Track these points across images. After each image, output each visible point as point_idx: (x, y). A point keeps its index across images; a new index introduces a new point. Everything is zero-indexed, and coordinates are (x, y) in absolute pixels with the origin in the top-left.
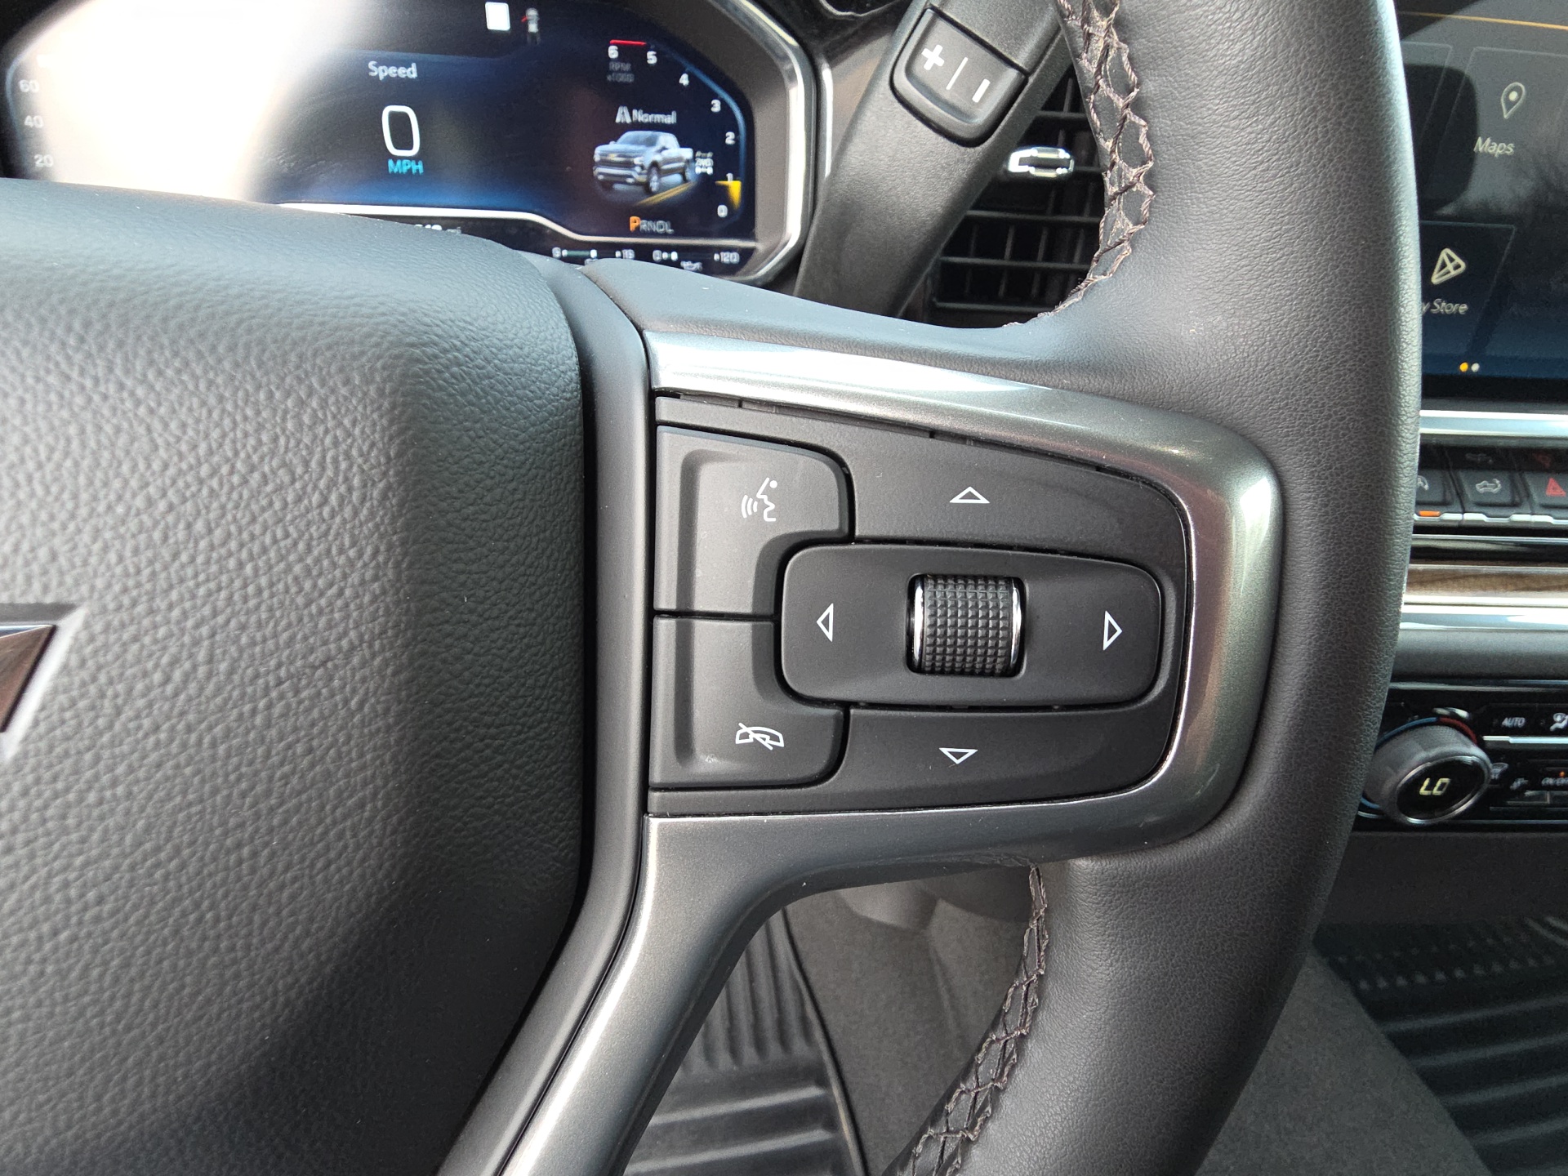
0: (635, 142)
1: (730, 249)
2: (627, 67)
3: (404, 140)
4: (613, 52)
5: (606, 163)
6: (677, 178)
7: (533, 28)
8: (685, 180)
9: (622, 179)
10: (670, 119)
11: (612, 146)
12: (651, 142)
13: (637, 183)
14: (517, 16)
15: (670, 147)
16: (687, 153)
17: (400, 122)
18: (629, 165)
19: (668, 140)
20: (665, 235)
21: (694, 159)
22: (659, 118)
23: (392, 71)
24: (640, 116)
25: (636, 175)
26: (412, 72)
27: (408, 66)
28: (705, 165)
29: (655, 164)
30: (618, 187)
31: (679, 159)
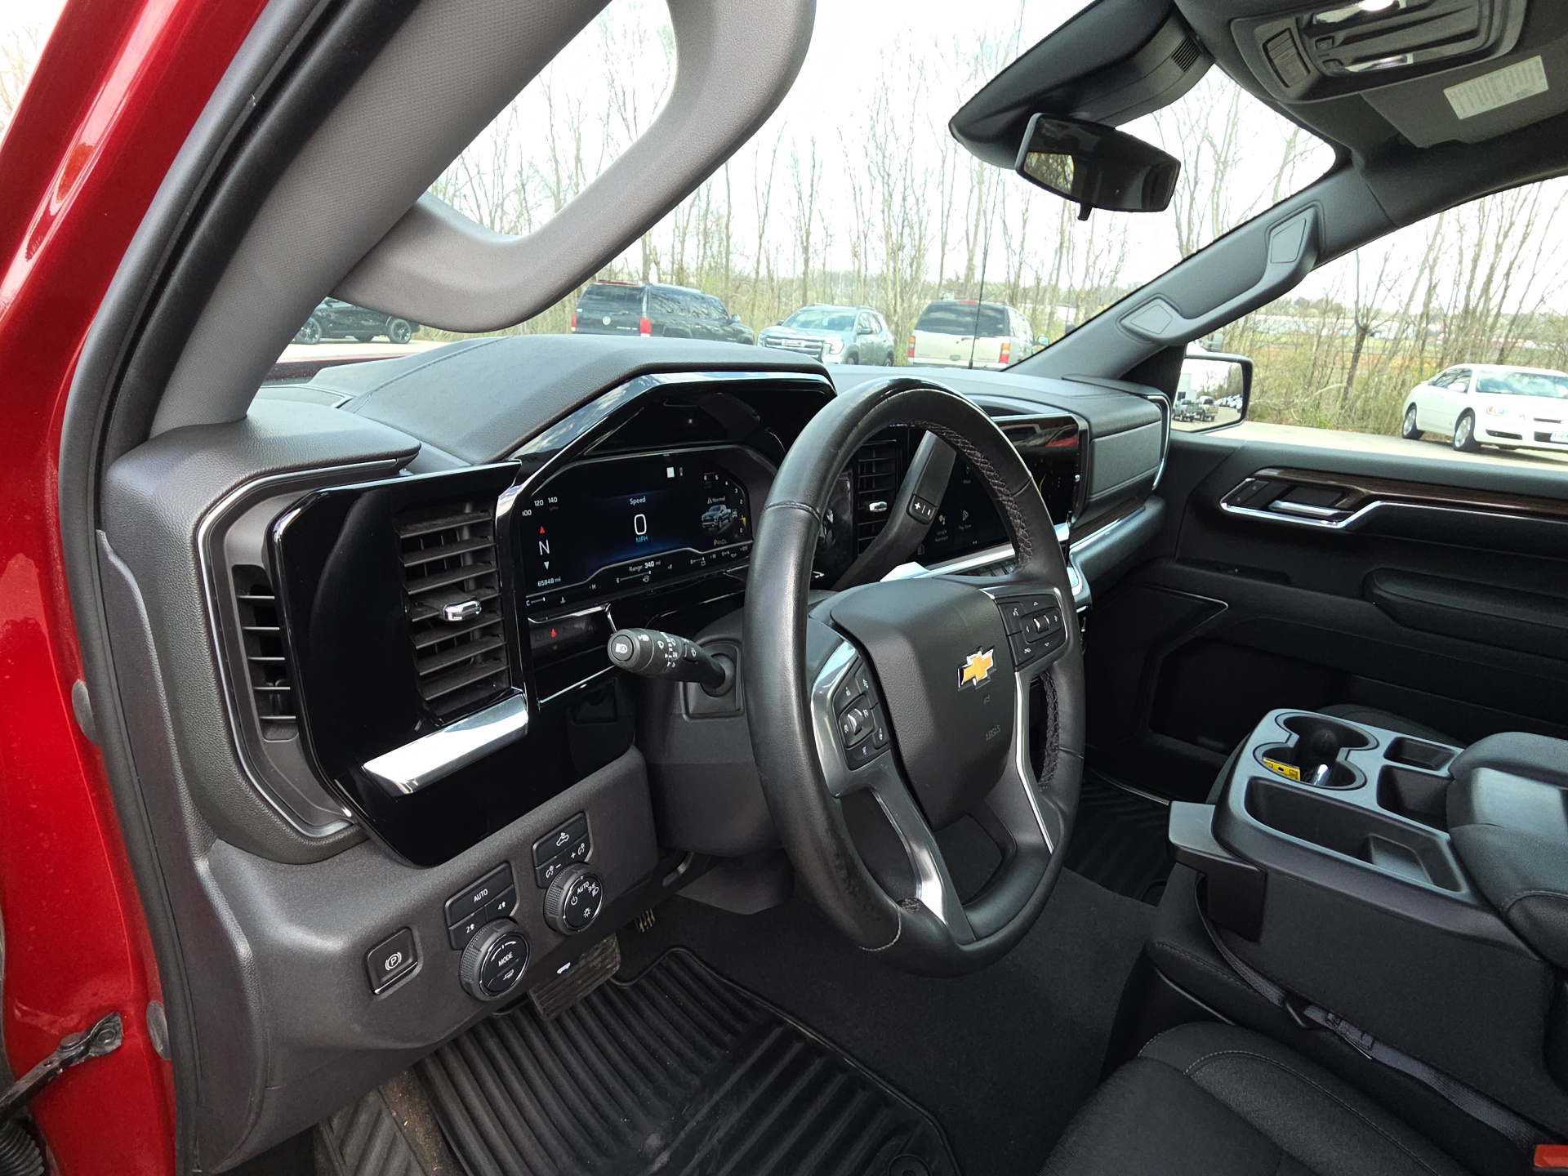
0: (714, 510)
1: (745, 545)
2: (709, 482)
3: (641, 529)
4: (705, 478)
5: (706, 521)
6: (727, 521)
7: (681, 474)
8: (729, 521)
9: (710, 526)
10: (724, 499)
11: (707, 514)
12: (718, 509)
13: (715, 526)
14: (676, 472)
15: (725, 510)
16: (729, 511)
17: (640, 520)
18: (712, 520)
19: (723, 507)
20: (725, 545)
21: (731, 513)
22: (720, 499)
23: (637, 501)
24: (715, 500)
25: (715, 523)
26: (644, 500)
27: (642, 498)
28: (735, 515)
29: (720, 517)
30: (710, 529)
31: (727, 513)
